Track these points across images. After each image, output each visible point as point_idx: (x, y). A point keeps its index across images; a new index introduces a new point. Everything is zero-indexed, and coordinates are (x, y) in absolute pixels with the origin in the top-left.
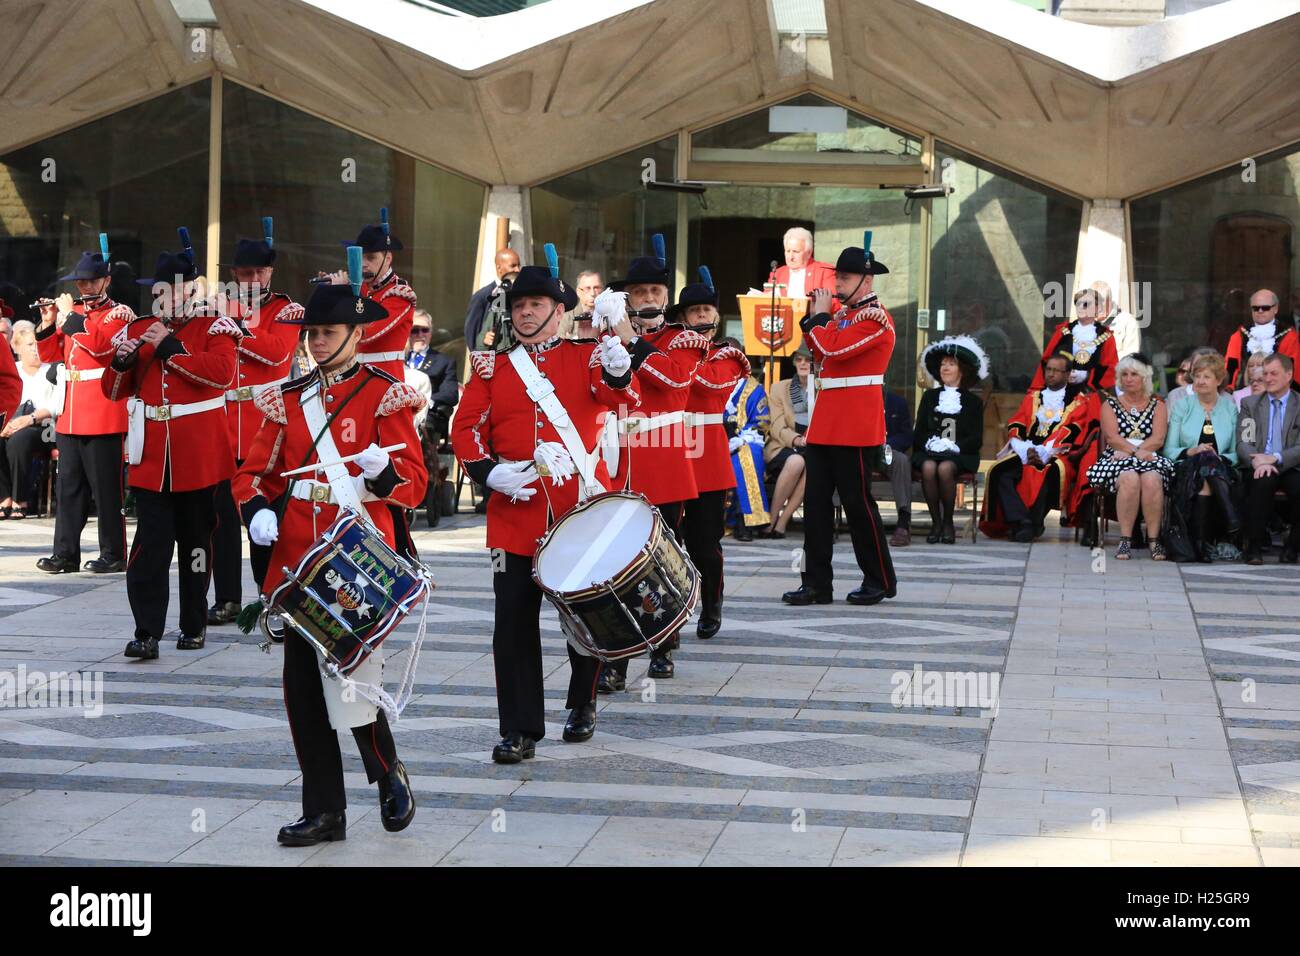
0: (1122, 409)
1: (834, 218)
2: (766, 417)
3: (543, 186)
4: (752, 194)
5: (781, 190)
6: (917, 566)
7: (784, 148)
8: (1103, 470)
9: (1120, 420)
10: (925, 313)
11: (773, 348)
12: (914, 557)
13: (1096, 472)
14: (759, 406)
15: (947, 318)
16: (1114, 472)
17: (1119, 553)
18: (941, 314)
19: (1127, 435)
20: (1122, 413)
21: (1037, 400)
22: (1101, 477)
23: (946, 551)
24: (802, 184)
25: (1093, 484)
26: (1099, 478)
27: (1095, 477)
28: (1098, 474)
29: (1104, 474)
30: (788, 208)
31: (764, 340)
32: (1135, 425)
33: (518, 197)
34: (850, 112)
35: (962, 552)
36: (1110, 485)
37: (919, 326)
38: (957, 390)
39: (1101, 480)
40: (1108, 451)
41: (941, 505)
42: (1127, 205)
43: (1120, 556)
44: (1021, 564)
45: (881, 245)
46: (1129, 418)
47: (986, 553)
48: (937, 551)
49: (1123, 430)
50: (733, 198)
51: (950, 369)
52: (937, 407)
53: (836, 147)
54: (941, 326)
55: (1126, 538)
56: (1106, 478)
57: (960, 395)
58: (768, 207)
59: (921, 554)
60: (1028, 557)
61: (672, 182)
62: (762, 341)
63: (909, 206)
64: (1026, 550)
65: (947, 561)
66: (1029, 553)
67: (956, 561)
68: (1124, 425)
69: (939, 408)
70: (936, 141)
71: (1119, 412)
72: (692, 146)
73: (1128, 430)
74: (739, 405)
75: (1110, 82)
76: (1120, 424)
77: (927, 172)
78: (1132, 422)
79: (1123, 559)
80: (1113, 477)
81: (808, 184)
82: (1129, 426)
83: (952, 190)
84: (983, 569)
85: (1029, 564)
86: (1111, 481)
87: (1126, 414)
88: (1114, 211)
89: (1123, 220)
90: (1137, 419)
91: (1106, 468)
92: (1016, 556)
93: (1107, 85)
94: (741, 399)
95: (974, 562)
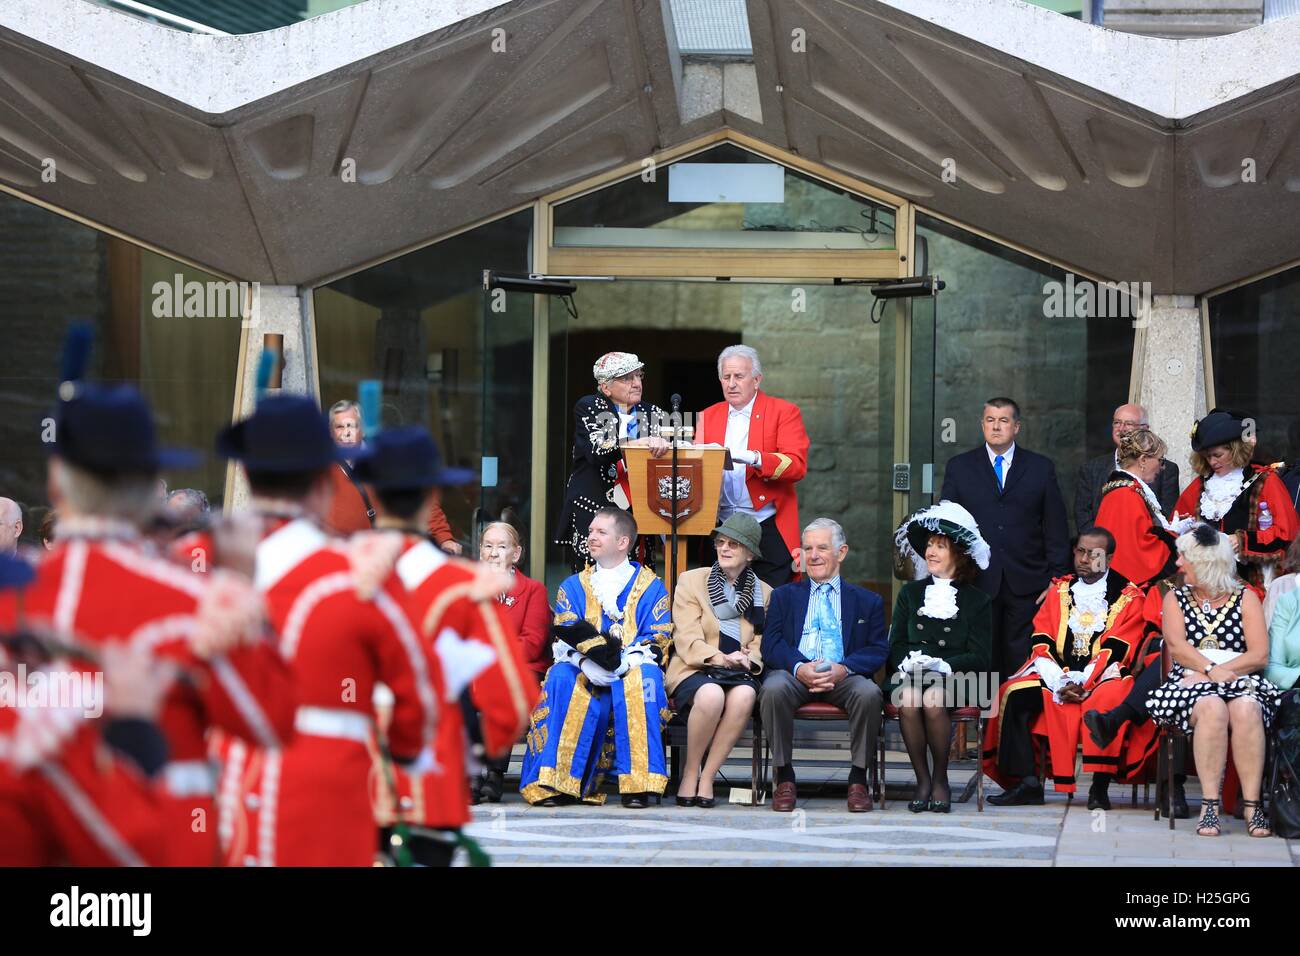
0: (1193, 604)
1: (770, 329)
2: (668, 627)
3: (335, 286)
4: (650, 292)
5: (693, 286)
6: (894, 846)
7: (698, 224)
8: (1172, 698)
9: (1187, 620)
10: (905, 468)
11: (675, 523)
12: (889, 833)
13: (1162, 699)
14: (656, 610)
15: (935, 475)
16: (1187, 700)
17: (1203, 826)
18: (928, 470)
19: (1197, 643)
20: (1192, 609)
21: (1065, 600)
22: (1169, 707)
23: (938, 824)
24: (718, 278)
25: (1157, 718)
26: (1166, 709)
27: (1160, 707)
28: (1165, 704)
29: (1173, 704)
30: (705, 312)
31: (663, 512)
32: (1209, 628)
33: (296, 302)
34: (788, 171)
35: (961, 825)
36: (1182, 719)
37: (894, 488)
38: (952, 584)
39: (1169, 712)
40: (1175, 672)
41: (929, 755)
42: (1205, 303)
43: (1205, 830)
44: (1050, 842)
45: (842, 368)
46: (1201, 617)
47: (997, 827)
48: (923, 824)
49: (1191, 635)
50: (622, 300)
51: (939, 552)
52: (922, 609)
53: (772, 223)
54: (927, 486)
55: (1211, 801)
56: (1178, 710)
57: (955, 591)
58: (675, 313)
59: (901, 828)
60: (1061, 831)
61: (527, 278)
62: (659, 514)
63: (877, 310)
64: (1059, 821)
65: (938, 838)
66: (1062, 825)
67: (952, 839)
68: (1192, 628)
69: (924, 611)
70: (916, 211)
71: (1188, 607)
72: (555, 225)
73: (1198, 636)
74: (625, 608)
75: (1175, 120)
76: (1187, 625)
77: (903, 259)
78: (1205, 624)
79: (1209, 835)
80: (1187, 707)
81: (728, 278)
82: (1200, 629)
83: (942, 285)
84: (993, 850)
85: (1062, 842)
86: (1184, 714)
87: (1197, 610)
88: (1186, 313)
89: (1198, 325)
90: (1212, 619)
91: (1177, 694)
92: (1043, 831)
93: (1171, 125)
94: (629, 600)
95: (978, 840)
